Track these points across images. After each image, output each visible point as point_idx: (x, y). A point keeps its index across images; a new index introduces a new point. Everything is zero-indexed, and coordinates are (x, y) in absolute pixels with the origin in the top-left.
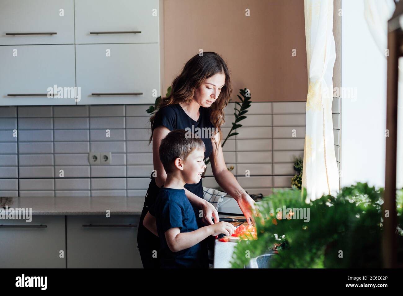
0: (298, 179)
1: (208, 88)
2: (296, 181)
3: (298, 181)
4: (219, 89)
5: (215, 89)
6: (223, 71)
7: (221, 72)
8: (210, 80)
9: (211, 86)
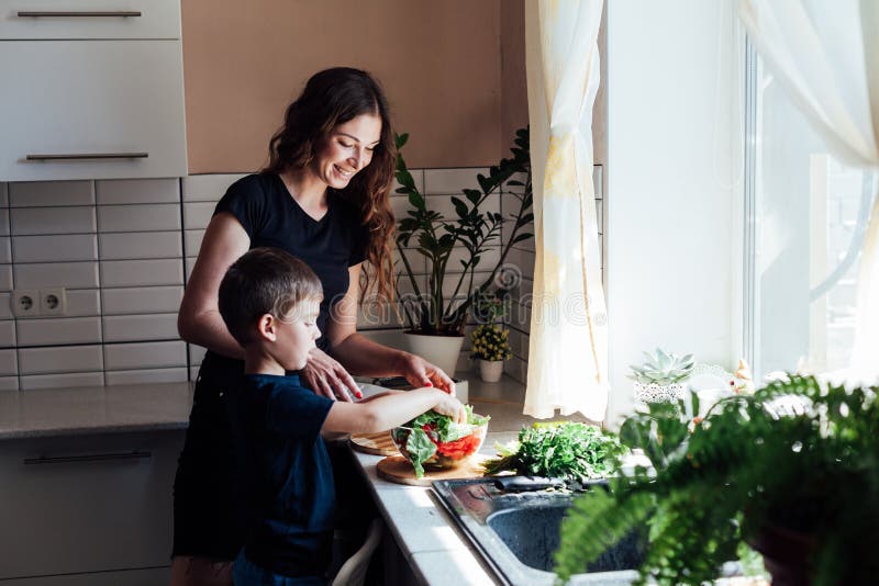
0: (488, 334)
1: (342, 143)
2: (483, 338)
3: (487, 338)
4: (367, 149)
5: (357, 148)
6: (377, 111)
7: (372, 113)
8: (348, 128)
9: (350, 142)
